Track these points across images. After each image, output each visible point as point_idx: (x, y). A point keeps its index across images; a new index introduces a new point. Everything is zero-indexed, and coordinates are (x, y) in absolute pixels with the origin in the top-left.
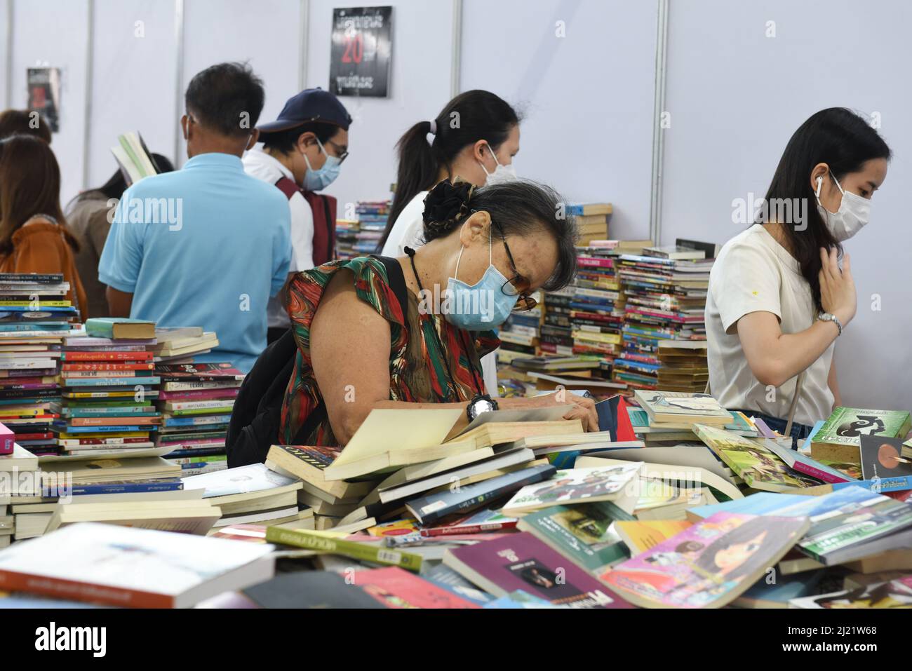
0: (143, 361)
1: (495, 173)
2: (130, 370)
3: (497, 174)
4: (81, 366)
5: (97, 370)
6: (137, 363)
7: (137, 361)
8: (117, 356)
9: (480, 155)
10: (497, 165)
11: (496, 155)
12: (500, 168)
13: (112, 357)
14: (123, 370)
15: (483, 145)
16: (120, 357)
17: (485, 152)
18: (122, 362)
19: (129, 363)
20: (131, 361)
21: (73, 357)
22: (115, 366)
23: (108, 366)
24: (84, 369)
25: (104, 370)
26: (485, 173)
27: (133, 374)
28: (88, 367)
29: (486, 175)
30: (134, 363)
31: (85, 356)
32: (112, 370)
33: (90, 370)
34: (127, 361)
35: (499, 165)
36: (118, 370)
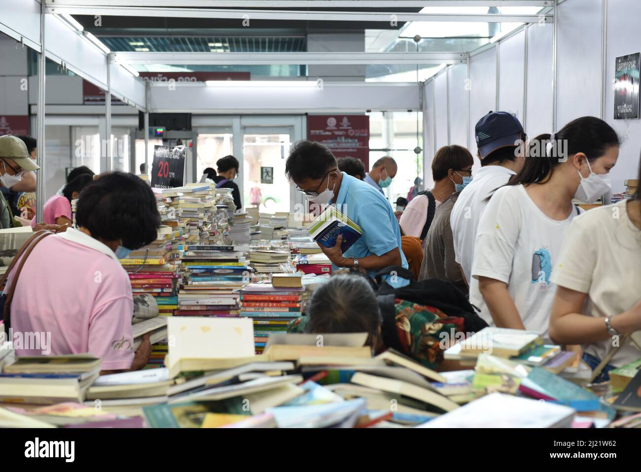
0: (293, 302)
1: (588, 178)
2: (285, 307)
3: (590, 179)
4: (253, 304)
5: (264, 307)
6: (290, 303)
7: (289, 301)
8: (275, 298)
9: (578, 164)
10: (590, 173)
11: (591, 165)
12: (593, 176)
13: (272, 298)
14: (281, 307)
15: (582, 156)
16: (277, 298)
17: (583, 161)
18: (279, 302)
19: (284, 302)
20: (285, 301)
21: (248, 298)
22: (275, 304)
23: (270, 304)
24: (255, 306)
25: (268, 306)
26: (580, 177)
27: (287, 310)
28: (257, 304)
29: (581, 179)
30: (287, 303)
31: (255, 298)
32: (273, 306)
33: (259, 306)
34: (283, 301)
35: (592, 173)
36: (277, 306)
